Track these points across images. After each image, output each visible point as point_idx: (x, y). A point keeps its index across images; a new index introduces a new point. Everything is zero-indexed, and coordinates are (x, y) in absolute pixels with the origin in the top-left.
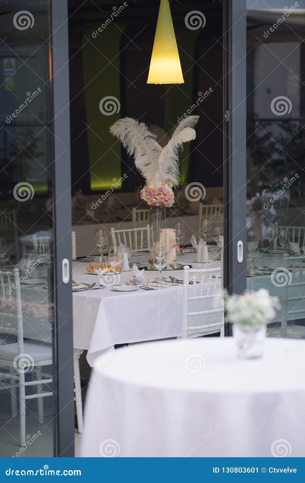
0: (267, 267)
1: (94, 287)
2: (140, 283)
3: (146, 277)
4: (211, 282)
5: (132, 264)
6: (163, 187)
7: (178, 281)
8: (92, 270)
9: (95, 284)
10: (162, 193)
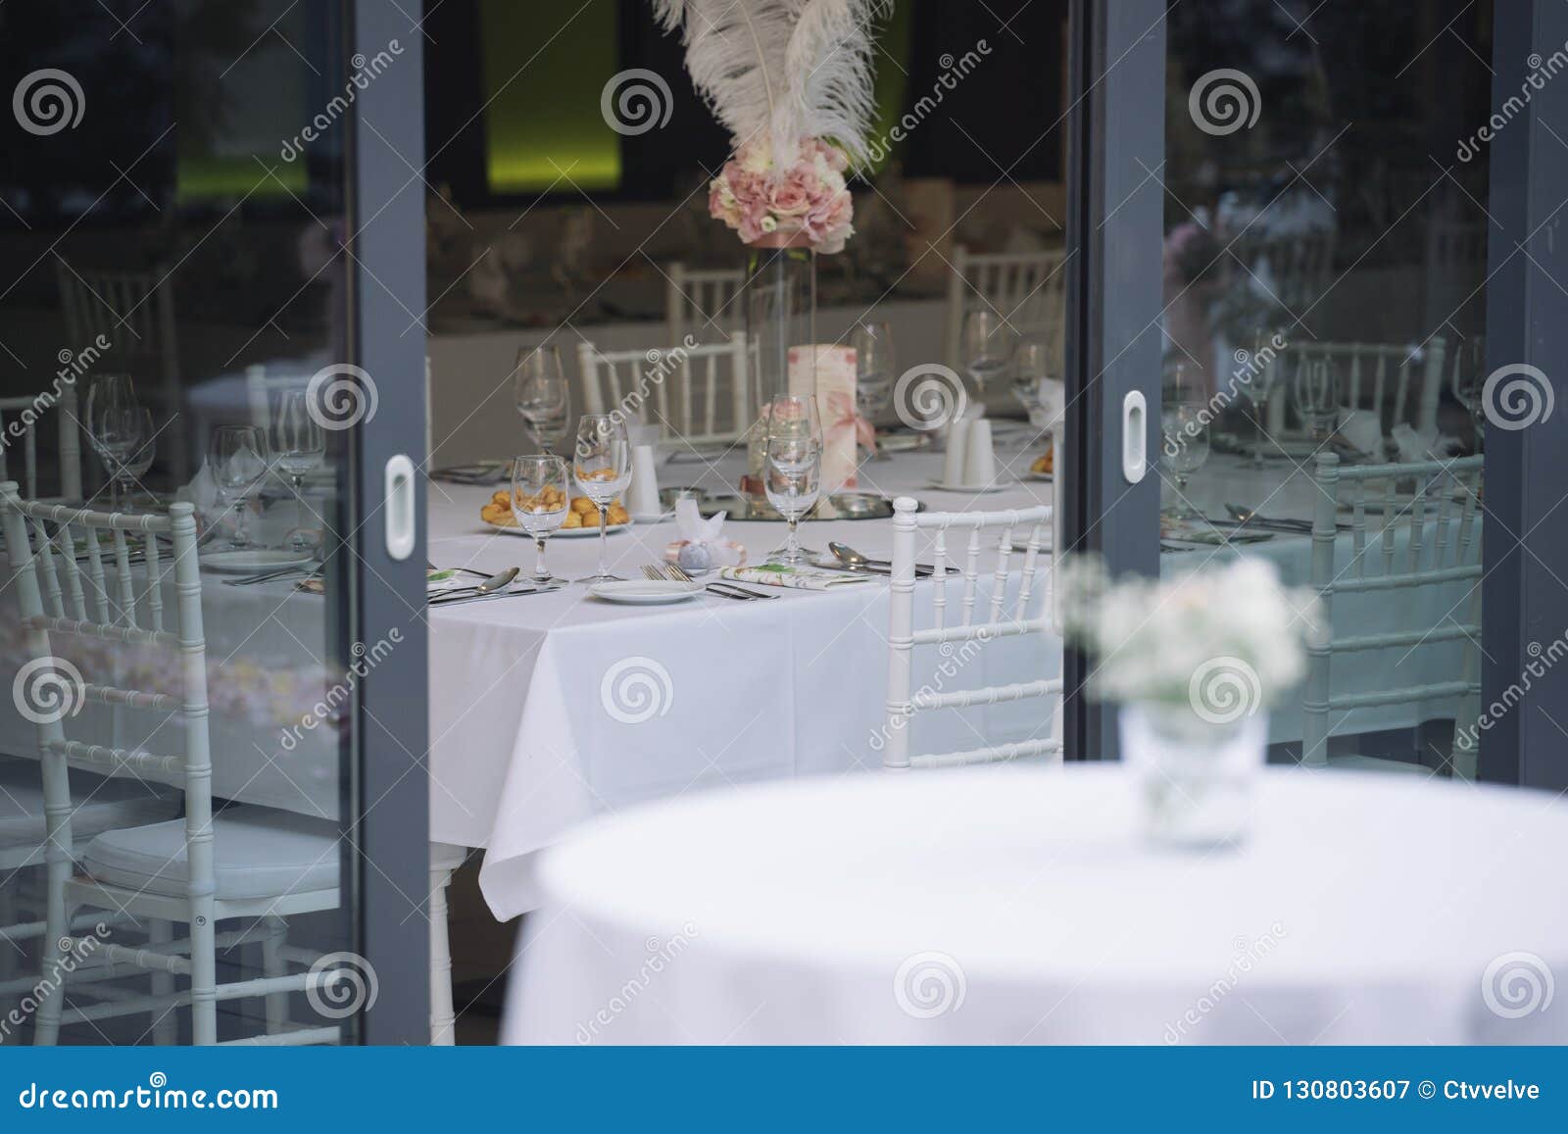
0: (1246, 512)
1: (513, 586)
2: (707, 573)
3: (730, 546)
4: (1009, 568)
5: (672, 491)
6: (805, 169)
7: (865, 566)
8: (503, 514)
9: (516, 571)
10: (801, 193)
